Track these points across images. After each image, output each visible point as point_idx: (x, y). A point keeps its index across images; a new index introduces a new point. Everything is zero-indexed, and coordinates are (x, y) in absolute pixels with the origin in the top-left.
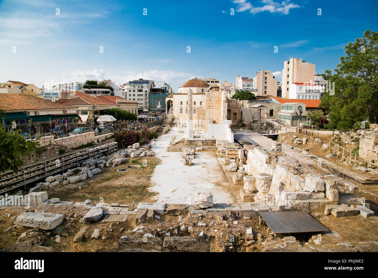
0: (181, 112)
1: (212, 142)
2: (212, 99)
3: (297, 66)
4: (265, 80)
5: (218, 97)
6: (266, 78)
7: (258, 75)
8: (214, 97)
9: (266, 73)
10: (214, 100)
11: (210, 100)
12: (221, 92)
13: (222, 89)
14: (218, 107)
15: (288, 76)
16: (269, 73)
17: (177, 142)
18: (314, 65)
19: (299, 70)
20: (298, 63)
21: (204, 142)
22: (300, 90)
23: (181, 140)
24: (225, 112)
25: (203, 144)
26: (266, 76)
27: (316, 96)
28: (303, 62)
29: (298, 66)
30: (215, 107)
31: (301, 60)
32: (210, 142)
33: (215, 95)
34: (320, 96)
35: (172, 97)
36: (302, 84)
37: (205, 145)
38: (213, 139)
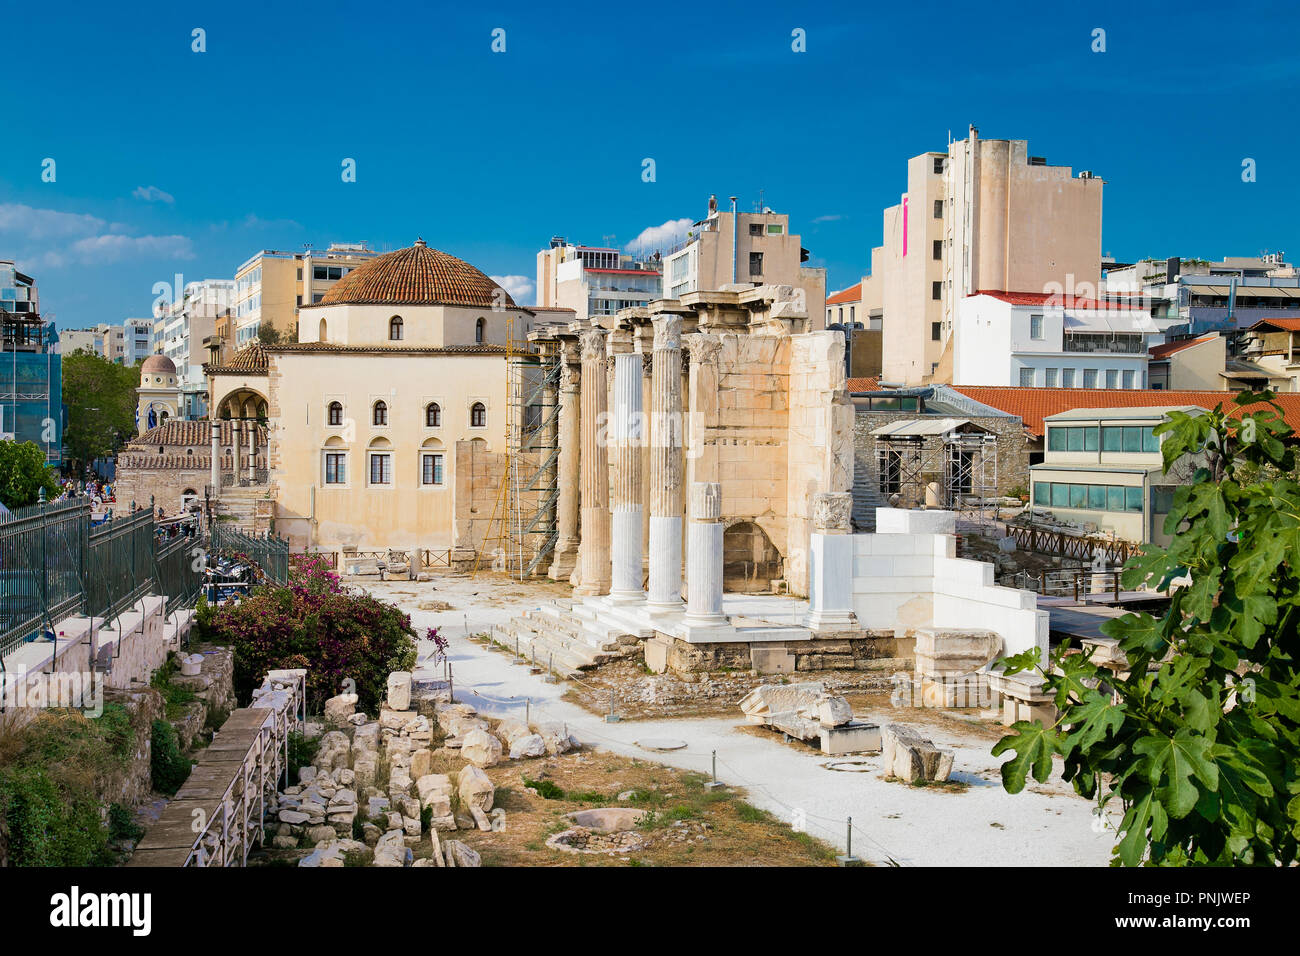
0: (334, 476)
1: (847, 647)
2: (732, 381)
3: (997, 190)
4: (752, 273)
5: (767, 368)
6: (756, 257)
7: (706, 242)
8: (743, 368)
9: (756, 229)
10: (745, 383)
11: (720, 388)
12: (790, 340)
13: (793, 320)
14: (766, 433)
15: (938, 245)
16: (771, 229)
17: (590, 661)
18: (1097, 183)
19: (1012, 211)
20: (1005, 169)
21: (800, 650)
22: (1034, 332)
23: (610, 648)
24: (843, 459)
25: (802, 664)
26: (757, 244)
27: (1128, 375)
28: (1035, 161)
29: (1004, 186)
30: (749, 433)
31: (1021, 146)
32: (837, 649)
33: (754, 356)
34: (1144, 372)
35: (265, 373)
36: (1040, 298)
37: (810, 670)
38: (857, 633)
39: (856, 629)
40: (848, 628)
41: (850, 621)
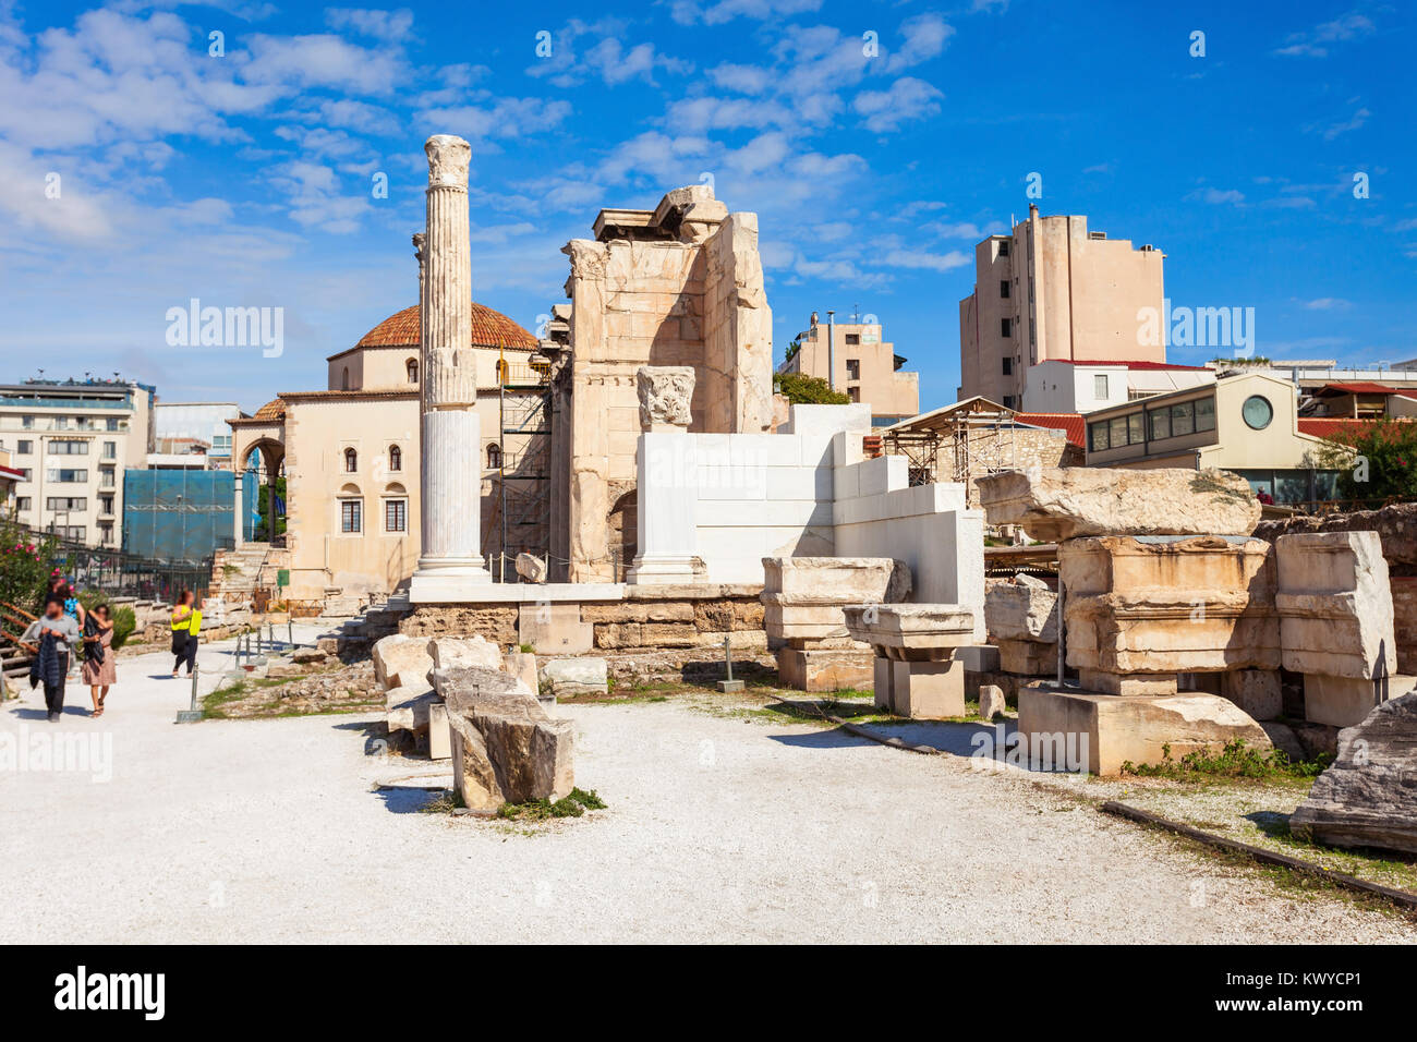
0: (350, 525)
2: (625, 302)
4: (849, 379)
5: (673, 285)
6: (852, 364)
7: (806, 351)
8: (639, 285)
9: (851, 339)
10: (643, 304)
11: (610, 309)
15: (1006, 324)
19: (1073, 283)
21: (606, 616)
22: (1099, 392)
26: (853, 352)
28: (1094, 235)
33: (655, 270)
35: (281, 422)
37: (619, 648)
38: (701, 589)
39: (699, 582)
40: (689, 580)
41: (692, 571)
